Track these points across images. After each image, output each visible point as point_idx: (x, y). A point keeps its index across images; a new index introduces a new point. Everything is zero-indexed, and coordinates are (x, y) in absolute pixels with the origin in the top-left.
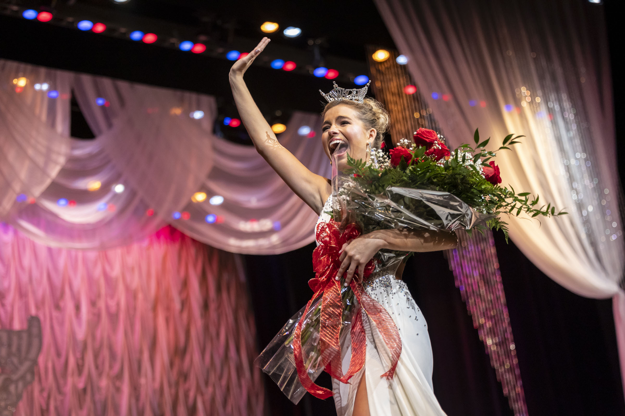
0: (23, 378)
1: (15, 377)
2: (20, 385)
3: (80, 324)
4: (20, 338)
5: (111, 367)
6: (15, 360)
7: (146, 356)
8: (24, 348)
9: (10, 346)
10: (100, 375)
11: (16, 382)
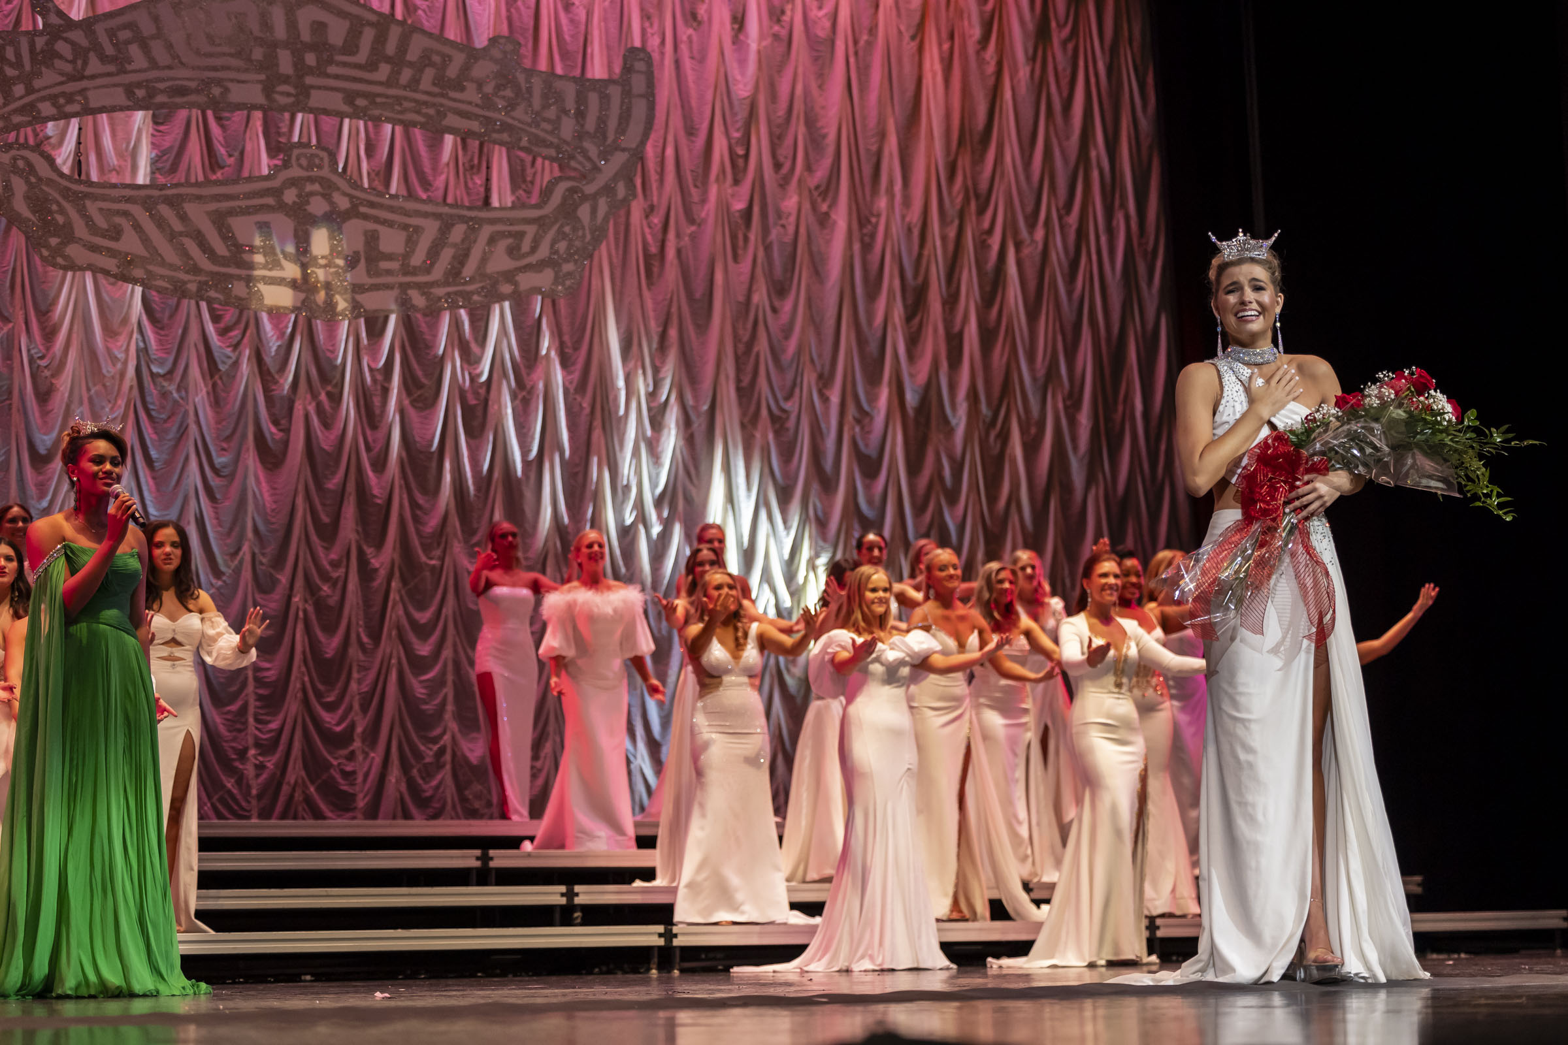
0: (608, 190)
1: (590, 189)
2: (603, 205)
3: (742, 62)
4: (605, 98)
5: (809, 168)
6: (593, 150)
7: (892, 143)
8: (612, 124)
9: (580, 115)
10: (784, 184)
11: (594, 197)
